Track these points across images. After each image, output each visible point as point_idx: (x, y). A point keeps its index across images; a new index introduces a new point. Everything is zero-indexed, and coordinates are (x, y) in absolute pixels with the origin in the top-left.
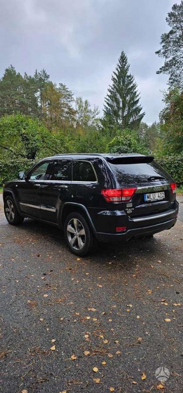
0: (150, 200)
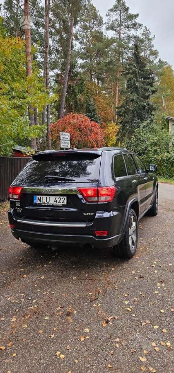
0: (41, 203)
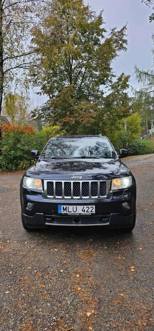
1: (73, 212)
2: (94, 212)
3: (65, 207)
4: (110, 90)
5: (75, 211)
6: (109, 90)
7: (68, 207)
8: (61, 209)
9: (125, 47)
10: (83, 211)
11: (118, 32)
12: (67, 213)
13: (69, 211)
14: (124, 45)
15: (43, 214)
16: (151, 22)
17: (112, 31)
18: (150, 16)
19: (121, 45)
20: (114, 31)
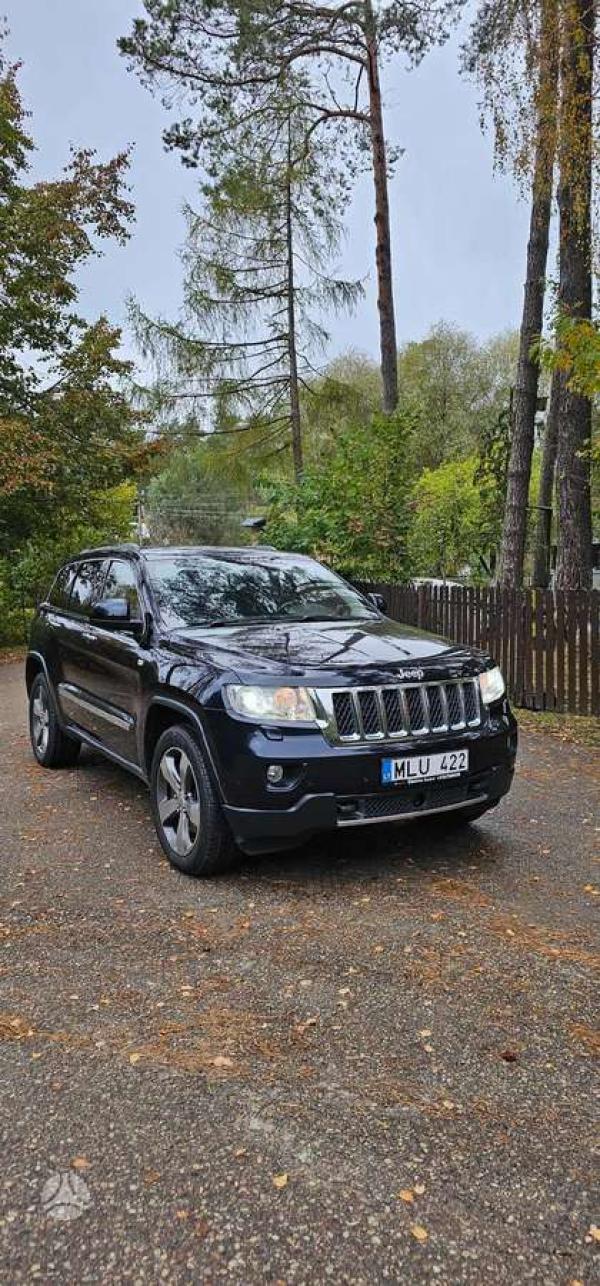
1: (420, 775)
2: (466, 768)
3: (400, 762)
4: (55, 371)
5: (424, 770)
6: (49, 371)
7: (408, 763)
8: (390, 772)
9: (123, 230)
10: (442, 768)
11: (100, 168)
12: (406, 781)
13: (411, 772)
14: (122, 220)
15: (331, 794)
16: (170, 152)
17: (77, 160)
18: (168, 130)
19: (111, 217)
20: (88, 162)
